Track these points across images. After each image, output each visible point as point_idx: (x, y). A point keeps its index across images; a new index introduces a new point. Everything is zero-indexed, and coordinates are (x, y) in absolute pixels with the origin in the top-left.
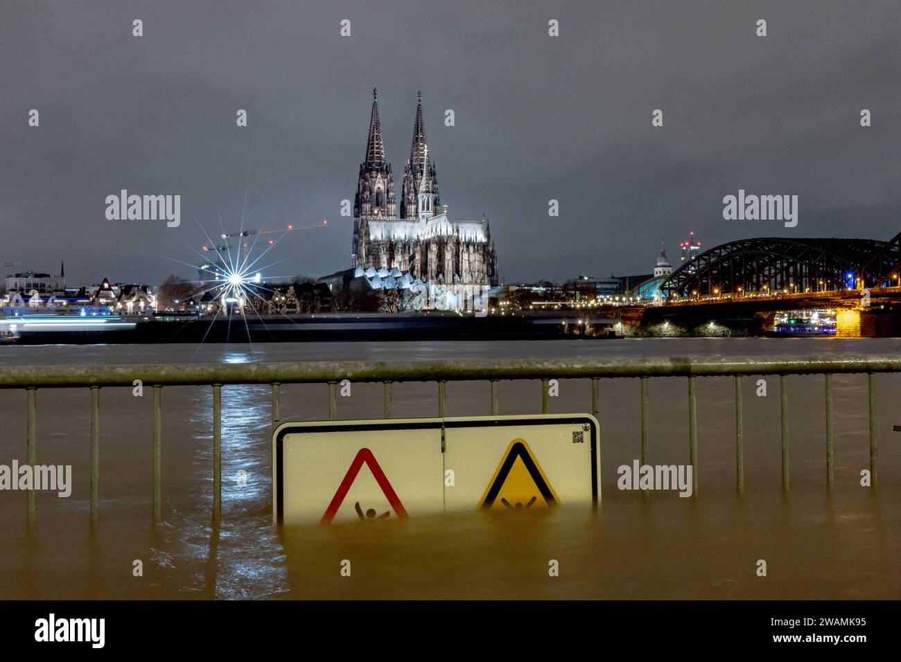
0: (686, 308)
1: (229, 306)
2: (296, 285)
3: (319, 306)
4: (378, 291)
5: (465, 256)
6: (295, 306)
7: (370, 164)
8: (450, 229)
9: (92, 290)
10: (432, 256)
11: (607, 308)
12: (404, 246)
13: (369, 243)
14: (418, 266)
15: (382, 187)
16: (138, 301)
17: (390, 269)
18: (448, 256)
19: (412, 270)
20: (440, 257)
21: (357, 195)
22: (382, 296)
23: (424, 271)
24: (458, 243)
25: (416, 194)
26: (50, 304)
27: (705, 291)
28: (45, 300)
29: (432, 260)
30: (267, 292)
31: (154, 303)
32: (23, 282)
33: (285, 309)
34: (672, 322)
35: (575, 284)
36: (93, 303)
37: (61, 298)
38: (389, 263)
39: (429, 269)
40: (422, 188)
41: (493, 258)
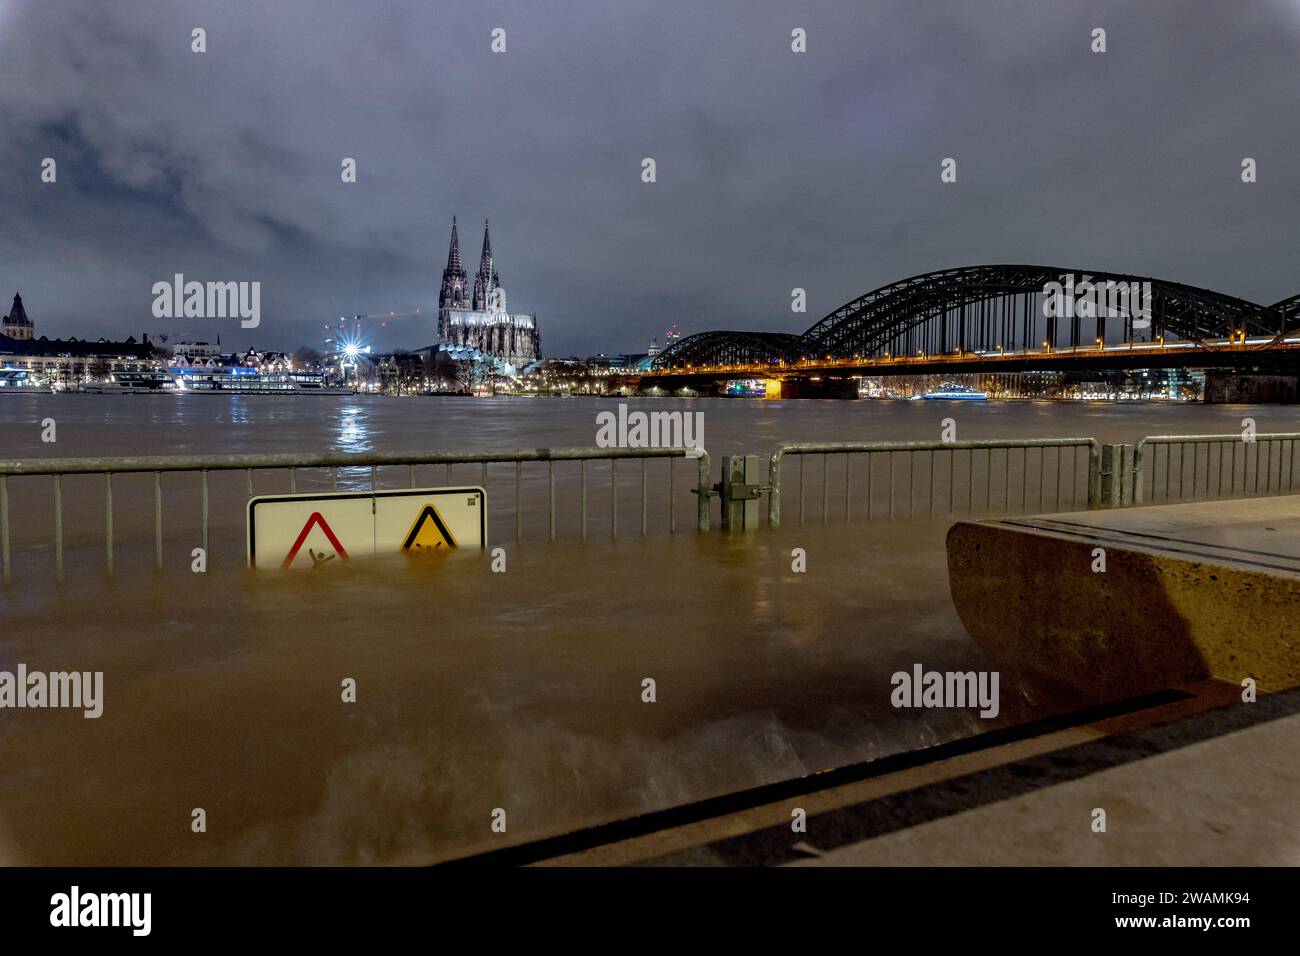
0: (669, 378)
1: (346, 369)
2: (396, 356)
3: (413, 371)
4: (456, 361)
5: (519, 338)
6: (395, 371)
7: (451, 270)
8: (508, 319)
9: (241, 355)
10: (495, 337)
11: (616, 376)
12: (475, 330)
13: (450, 326)
14: (485, 344)
15: (459, 287)
16: (277, 364)
17: (464, 346)
18: (507, 337)
19: (481, 346)
20: (501, 338)
21: (441, 292)
22: (459, 364)
23: (489, 347)
24: (513, 328)
25: (484, 293)
26: (208, 365)
27: (681, 365)
28: (205, 362)
29: (494, 340)
30: (375, 359)
31: (290, 366)
32: (187, 348)
33: (388, 373)
34: (660, 386)
35: (594, 359)
36: (242, 365)
37: (217, 361)
38: (465, 341)
39: (493, 346)
40: (488, 289)
41: (538, 340)
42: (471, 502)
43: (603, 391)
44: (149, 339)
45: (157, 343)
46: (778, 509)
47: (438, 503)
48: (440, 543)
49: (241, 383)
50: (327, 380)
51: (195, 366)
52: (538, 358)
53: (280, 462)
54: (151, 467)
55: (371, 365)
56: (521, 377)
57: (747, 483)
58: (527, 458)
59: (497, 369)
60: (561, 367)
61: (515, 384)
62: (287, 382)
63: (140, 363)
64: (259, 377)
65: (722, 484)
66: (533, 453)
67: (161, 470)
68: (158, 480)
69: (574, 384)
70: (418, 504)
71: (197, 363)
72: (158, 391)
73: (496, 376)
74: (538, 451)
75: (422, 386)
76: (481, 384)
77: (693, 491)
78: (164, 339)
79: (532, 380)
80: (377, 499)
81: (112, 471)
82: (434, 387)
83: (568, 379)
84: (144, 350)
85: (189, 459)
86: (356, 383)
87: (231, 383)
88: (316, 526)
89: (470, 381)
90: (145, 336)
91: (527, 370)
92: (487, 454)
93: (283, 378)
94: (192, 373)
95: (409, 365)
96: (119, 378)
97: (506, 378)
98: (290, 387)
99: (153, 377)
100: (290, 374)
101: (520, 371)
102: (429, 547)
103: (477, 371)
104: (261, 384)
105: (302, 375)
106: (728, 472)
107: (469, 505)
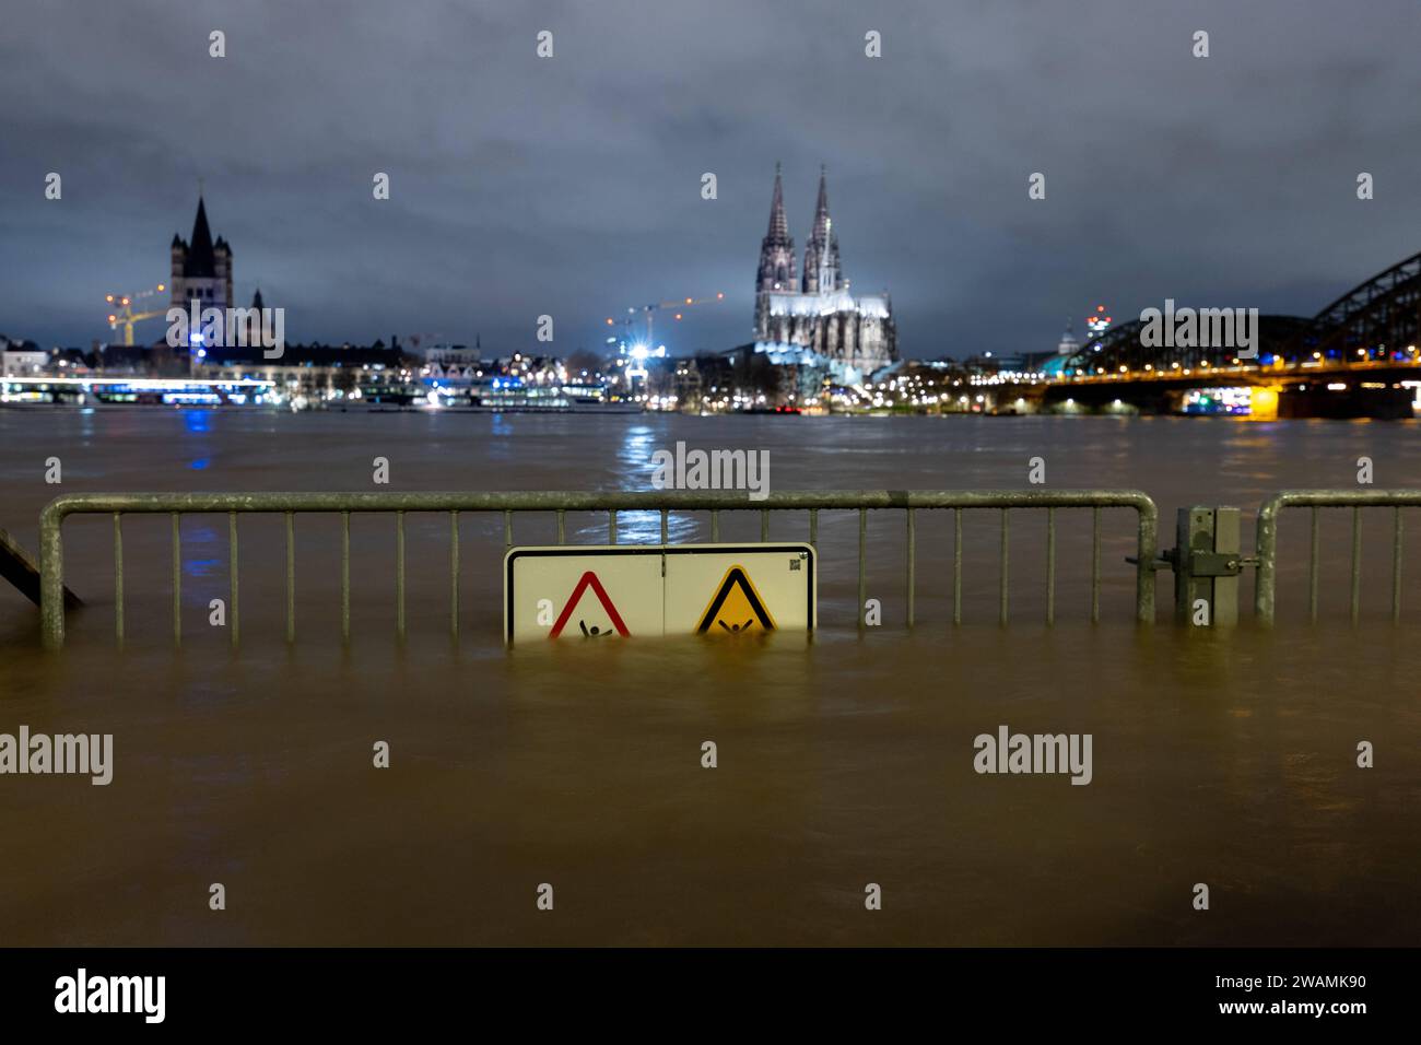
0: (1086, 387)
1: (633, 378)
2: (698, 359)
3: (720, 379)
4: (778, 366)
5: (866, 331)
6: (697, 379)
7: (773, 239)
8: (851, 305)
9: (504, 361)
10: (833, 331)
11: (1009, 384)
12: (805, 321)
13: (770, 317)
14: (818, 340)
15: (784, 261)
16: (548, 372)
17: (790, 344)
18: (849, 331)
19: (813, 344)
20: (841, 332)
21: (759, 270)
22: (782, 370)
23: (824, 346)
24: (858, 318)
25: (818, 267)
26: (466, 374)
27: (1111, 369)
28: (462, 370)
29: (833, 335)
30: (669, 364)
31: (562, 374)
32: (441, 353)
33: (687, 383)
34: (1076, 400)
35: (977, 360)
36: (505, 374)
37: (476, 370)
38: (790, 338)
39: (829, 343)
40: (825, 263)
41: (894, 333)
42: (795, 566)
43: (989, 406)
44: (399, 342)
45: (407, 347)
46: (1272, 592)
47: (750, 565)
48: (750, 622)
49: (505, 398)
50: (608, 394)
51: (451, 376)
52: (894, 359)
53: (547, 503)
54: (390, 505)
55: (663, 376)
56: (869, 387)
57: (1220, 550)
58: (875, 505)
59: (835, 376)
60: (927, 373)
61: (860, 397)
62: (561, 396)
63: (388, 373)
64: (525, 390)
65: (1177, 551)
66: (884, 496)
67: (406, 510)
68: (400, 522)
69: (945, 397)
70: (722, 565)
71: (453, 371)
72: (408, 408)
73: (834, 387)
74: (890, 493)
75: (732, 401)
76: (811, 397)
77: (1129, 560)
78: (416, 341)
79: (884, 391)
80: (668, 556)
81: (350, 510)
82: (748, 402)
83: (936, 391)
85: (435, 496)
86: (645, 397)
87: (491, 398)
88: (589, 590)
89: (796, 393)
90: (394, 339)
91: (878, 377)
92: (817, 498)
93: (554, 391)
94: (446, 385)
95: (715, 371)
96: (364, 393)
97: (848, 390)
98: (564, 403)
99: (403, 390)
101: (867, 378)
102: (736, 627)
103: (807, 380)
104: (528, 399)
105: (578, 386)
106: (1187, 532)
107: (791, 569)
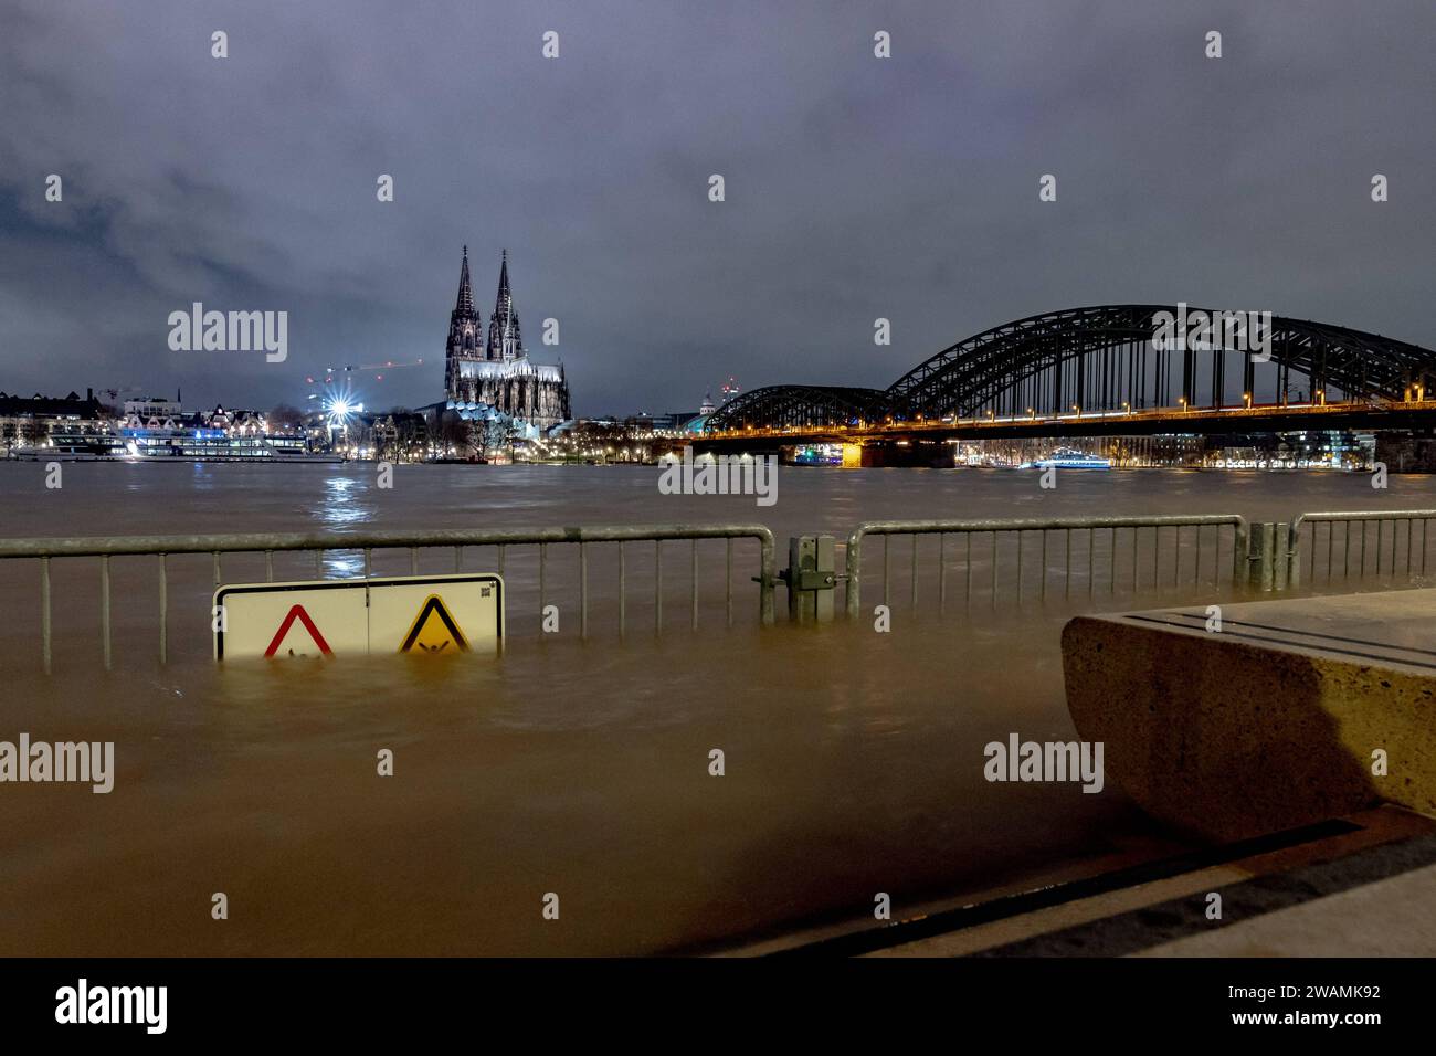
0: (725, 441)
1: (334, 432)
2: (395, 416)
3: (415, 433)
4: (467, 421)
5: (543, 393)
6: (393, 433)
7: (461, 312)
8: (530, 370)
9: (206, 415)
10: (515, 393)
11: (661, 439)
12: (490, 383)
13: (459, 379)
14: (502, 401)
15: (471, 332)
16: (250, 425)
17: (477, 403)
18: (528, 393)
19: (497, 403)
20: (522, 393)
21: (449, 338)
22: (470, 425)
23: (507, 405)
24: (536, 382)
25: (501, 339)
26: (166, 426)
27: (740, 427)
28: (162, 422)
29: (513, 397)
30: (369, 420)
31: (265, 427)
32: (140, 406)
33: (385, 436)
34: (713, 452)
35: (635, 419)
36: (208, 426)
37: (177, 422)
38: (477, 398)
39: (512, 403)
40: (506, 334)
41: (567, 396)
42: (485, 593)
43: (645, 457)
44: (95, 395)
45: (104, 400)
46: (858, 600)
47: (450, 595)
48: (447, 642)
49: (206, 448)
50: (310, 445)
51: (150, 428)
52: (567, 418)
53: (256, 545)
54: (95, 550)
55: (364, 427)
56: (546, 441)
57: (821, 569)
58: (553, 540)
59: (517, 431)
60: (594, 429)
61: (539, 449)
62: (262, 447)
63: (84, 424)
64: (228, 441)
65: (789, 571)
66: (561, 533)
67: (110, 554)
68: (105, 566)
69: (610, 449)
70: (421, 595)
71: (153, 423)
72: (105, 457)
73: (516, 440)
74: (566, 530)
75: (426, 452)
76: (497, 449)
77: (754, 579)
78: (113, 395)
79: (559, 445)
80: (371, 588)
81: (50, 555)
82: (441, 454)
83: (603, 444)
84: (90, 408)
85: (143, 541)
86: (346, 449)
87: (194, 448)
88: (298, 622)
89: (484, 446)
90: (90, 391)
91: (553, 432)
92: (504, 534)
93: (257, 442)
94: (148, 436)
95: (407, 426)
96: (58, 442)
97: (527, 443)
98: (266, 453)
99: (100, 440)
100: (265, 438)
101: (545, 433)
102: (434, 647)
103: (493, 434)
104: (231, 449)
105: (280, 438)
106: (797, 556)
107: (482, 596)
